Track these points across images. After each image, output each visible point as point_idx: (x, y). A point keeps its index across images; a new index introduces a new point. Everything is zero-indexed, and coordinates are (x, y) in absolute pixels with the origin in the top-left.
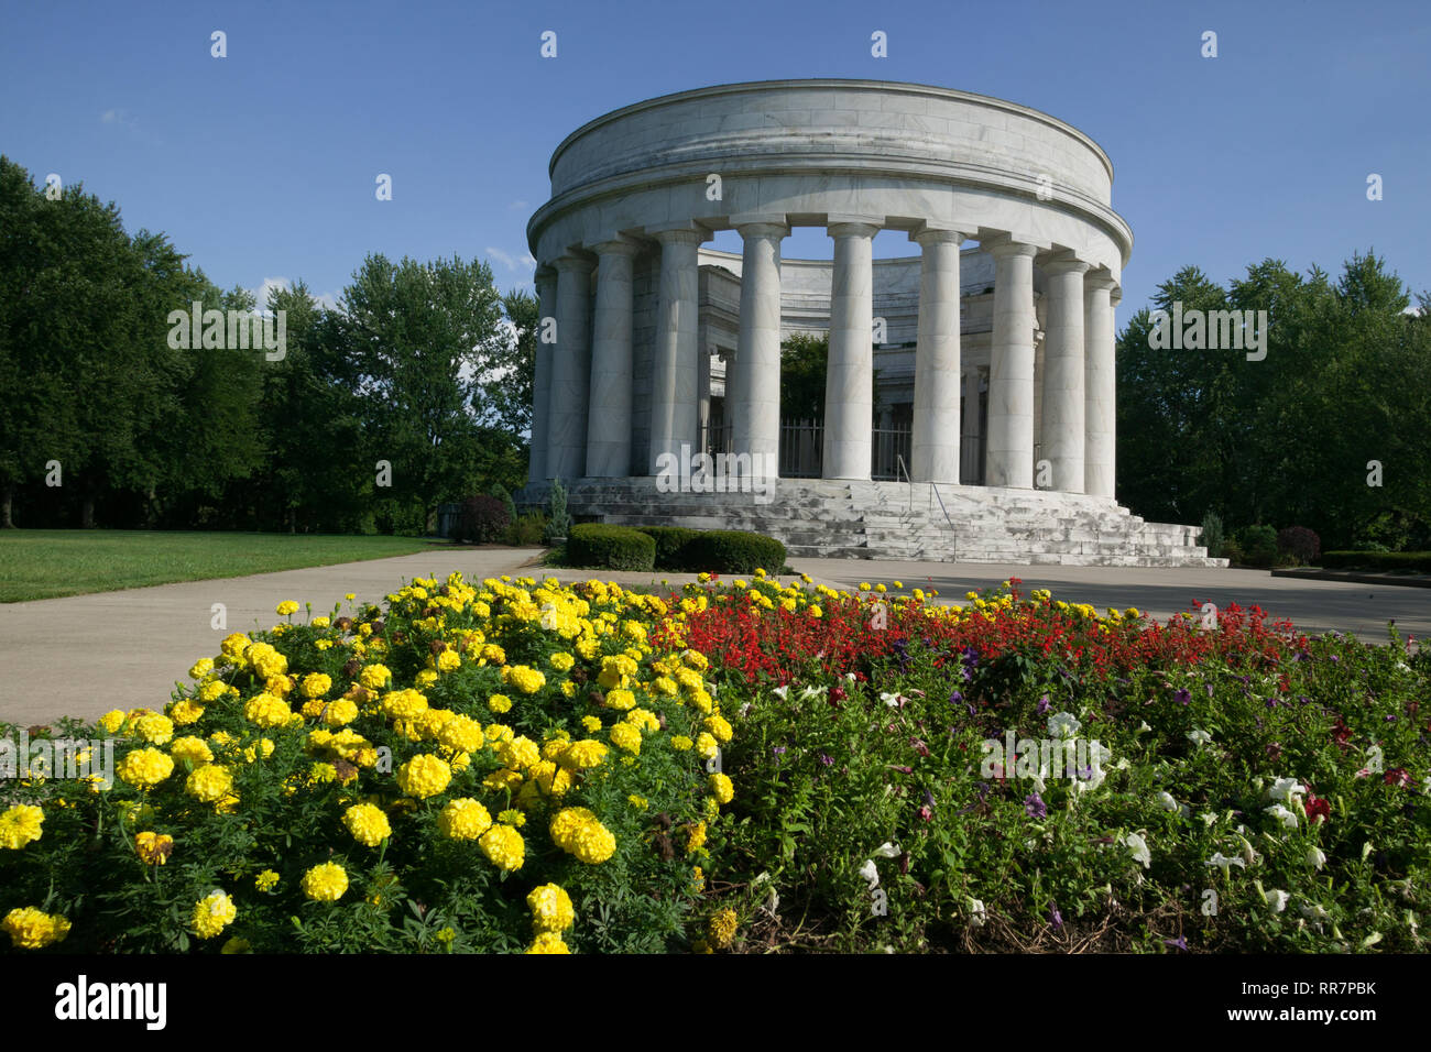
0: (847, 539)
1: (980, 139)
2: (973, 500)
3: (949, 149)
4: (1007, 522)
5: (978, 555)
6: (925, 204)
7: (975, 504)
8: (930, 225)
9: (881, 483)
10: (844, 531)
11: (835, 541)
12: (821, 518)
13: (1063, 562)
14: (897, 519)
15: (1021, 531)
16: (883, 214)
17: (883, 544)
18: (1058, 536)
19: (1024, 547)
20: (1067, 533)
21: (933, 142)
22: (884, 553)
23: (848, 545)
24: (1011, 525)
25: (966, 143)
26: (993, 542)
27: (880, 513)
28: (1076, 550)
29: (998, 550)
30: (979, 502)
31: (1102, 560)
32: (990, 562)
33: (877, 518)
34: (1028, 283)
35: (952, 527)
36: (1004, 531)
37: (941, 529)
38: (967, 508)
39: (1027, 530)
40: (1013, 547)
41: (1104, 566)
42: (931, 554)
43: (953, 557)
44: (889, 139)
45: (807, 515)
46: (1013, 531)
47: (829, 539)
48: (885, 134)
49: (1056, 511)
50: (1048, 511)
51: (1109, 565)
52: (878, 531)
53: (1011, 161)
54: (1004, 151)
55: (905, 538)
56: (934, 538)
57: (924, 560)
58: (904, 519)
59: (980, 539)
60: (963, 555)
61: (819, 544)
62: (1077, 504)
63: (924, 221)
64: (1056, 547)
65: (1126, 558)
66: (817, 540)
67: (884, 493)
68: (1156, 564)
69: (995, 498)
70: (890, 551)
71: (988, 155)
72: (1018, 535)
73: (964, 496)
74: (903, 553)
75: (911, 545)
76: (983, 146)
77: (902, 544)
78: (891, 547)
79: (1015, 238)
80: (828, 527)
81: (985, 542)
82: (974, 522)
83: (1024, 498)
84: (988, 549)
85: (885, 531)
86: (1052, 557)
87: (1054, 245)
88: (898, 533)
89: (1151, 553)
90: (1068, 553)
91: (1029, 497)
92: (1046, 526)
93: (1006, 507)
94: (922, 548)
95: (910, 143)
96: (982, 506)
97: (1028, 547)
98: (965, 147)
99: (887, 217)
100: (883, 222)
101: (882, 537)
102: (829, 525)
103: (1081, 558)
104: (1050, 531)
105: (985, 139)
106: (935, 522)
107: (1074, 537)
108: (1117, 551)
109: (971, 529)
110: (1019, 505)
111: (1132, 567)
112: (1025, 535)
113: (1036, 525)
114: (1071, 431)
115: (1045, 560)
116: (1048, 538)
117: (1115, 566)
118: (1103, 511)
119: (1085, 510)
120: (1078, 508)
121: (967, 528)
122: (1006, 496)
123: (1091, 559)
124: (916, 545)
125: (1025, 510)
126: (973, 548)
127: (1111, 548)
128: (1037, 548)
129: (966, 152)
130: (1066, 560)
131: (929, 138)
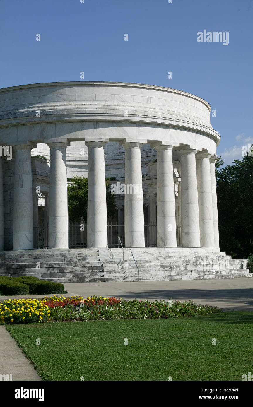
0: (96, 274)
1: (147, 103)
2: (150, 254)
3: (134, 109)
4: (162, 263)
5: (149, 278)
6: (125, 132)
7: (151, 255)
8: (127, 141)
9: (112, 249)
10: (95, 271)
11: (92, 275)
12: (86, 266)
13: (183, 279)
14: (116, 265)
15: (167, 267)
16: (108, 137)
17: (111, 275)
18: (182, 268)
19: (167, 273)
20: (186, 267)
21: (127, 106)
22: (111, 279)
23: (97, 277)
24: (163, 264)
25: (141, 105)
26: (155, 272)
27: (110, 263)
28: (189, 273)
29: (156, 275)
30: (153, 255)
31: (200, 277)
32: (153, 280)
33: (109, 265)
34: (170, 161)
35: (137, 267)
36: (160, 267)
37: (134, 268)
38: (147, 257)
39: (169, 266)
40: (163, 274)
41: (200, 279)
42: (130, 279)
43: (138, 279)
44: (109, 106)
45: (80, 265)
46: (163, 267)
47: (89, 274)
48: (107, 103)
49: (186, 256)
50: (182, 257)
51: (203, 279)
52: (109, 270)
53: (160, 111)
54: (158, 107)
55: (119, 273)
56: (131, 272)
57: (126, 281)
58: (119, 265)
59: (150, 271)
60: (143, 278)
61: (85, 277)
62: (196, 252)
63: (125, 139)
64: (181, 273)
65: (209, 275)
66: (84, 275)
67: (112, 253)
68: (223, 278)
69: (160, 253)
70: (113, 278)
71: (151, 110)
72: (166, 269)
73: (146, 252)
74: (119, 278)
75: (122, 275)
76: (148, 106)
77: (118, 275)
78: (114, 277)
79: (163, 143)
80: (89, 270)
81: (152, 272)
82: (148, 264)
83: (172, 251)
84: (152, 275)
85: (112, 270)
86: (179, 277)
87: (180, 144)
88: (117, 270)
89: (222, 273)
90: (186, 275)
91: (175, 251)
92: (178, 264)
93: (164, 256)
94: (126, 276)
95: (118, 107)
96: (153, 256)
97: (169, 273)
98: (141, 107)
99: (109, 138)
100: (108, 141)
101: (110, 273)
102: (89, 269)
103: (191, 277)
104: (179, 266)
105: (149, 102)
106: (131, 265)
107: (189, 268)
108: (207, 273)
109: (146, 267)
110: (170, 255)
111: (213, 279)
112: (168, 268)
113: (173, 264)
114: (193, 221)
115: (176, 279)
116: (178, 269)
117: (205, 279)
118: (208, 255)
119: (200, 255)
120: (197, 255)
121: (145, 267)
122: (164, 251)
123: (195, 277)
124: (124, 275)
125: (172, 257)
126: (147, 275)
127: (204, 272)
128: (173, 273)
129: (141, 109)
130: (185, 278)
131: (126, 104)
